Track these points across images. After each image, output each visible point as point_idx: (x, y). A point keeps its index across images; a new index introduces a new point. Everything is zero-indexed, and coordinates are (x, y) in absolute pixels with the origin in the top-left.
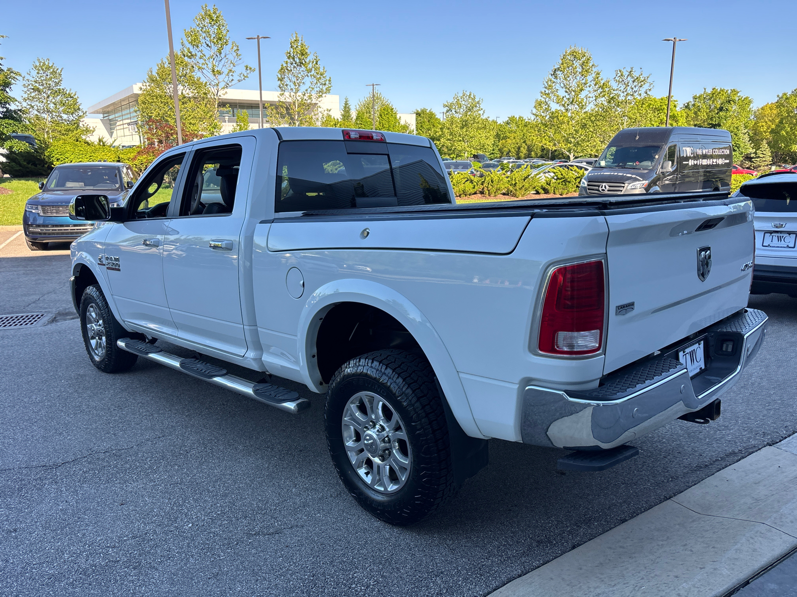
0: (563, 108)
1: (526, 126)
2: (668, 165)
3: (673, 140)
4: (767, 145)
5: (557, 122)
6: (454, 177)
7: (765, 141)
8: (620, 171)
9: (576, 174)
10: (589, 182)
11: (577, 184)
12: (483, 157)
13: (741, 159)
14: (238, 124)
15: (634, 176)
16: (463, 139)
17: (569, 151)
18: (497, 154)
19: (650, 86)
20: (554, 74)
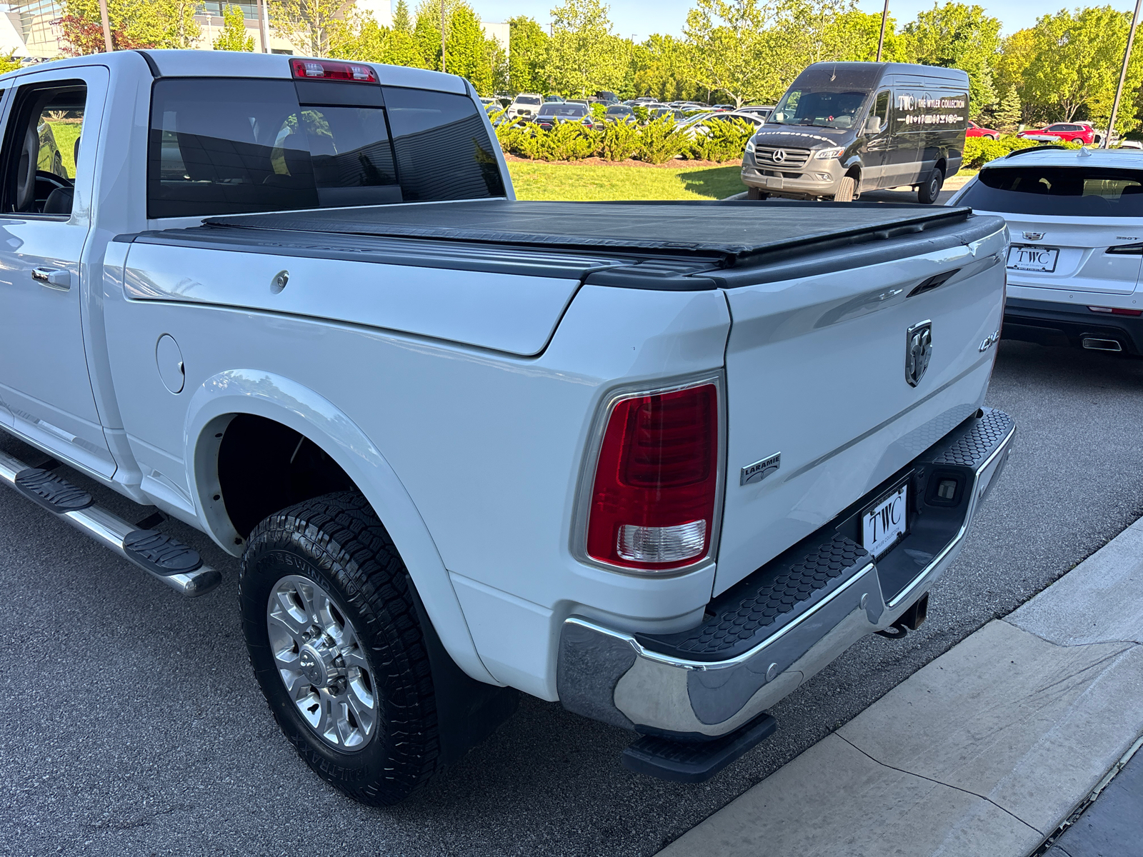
0: (729, 25)
1: (675, 50)
2: (875, 123)
3: (885, 83)
4: (1016, 92)
5: (719, 47)
6: (559, 129)
7: (1014, 87)
8: (805, 129)
9: (742, 130)
10: (758, 145)
11: (743, 145)
12: (610, 96)
13: (979, 112)
14: (228, 28)
15: (824, 139)
16: (579, 68)
17: (735, 92)
18: (631, 92)
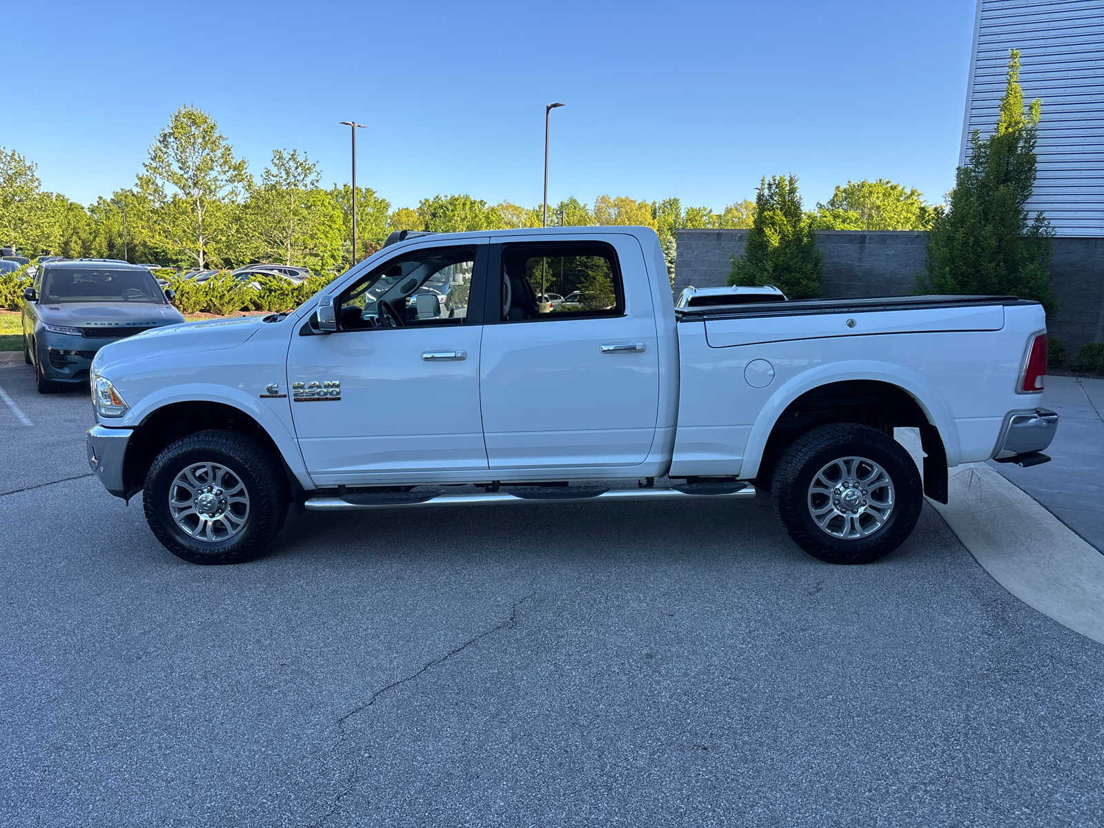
19: (317, 176)
20: (163, 141)
